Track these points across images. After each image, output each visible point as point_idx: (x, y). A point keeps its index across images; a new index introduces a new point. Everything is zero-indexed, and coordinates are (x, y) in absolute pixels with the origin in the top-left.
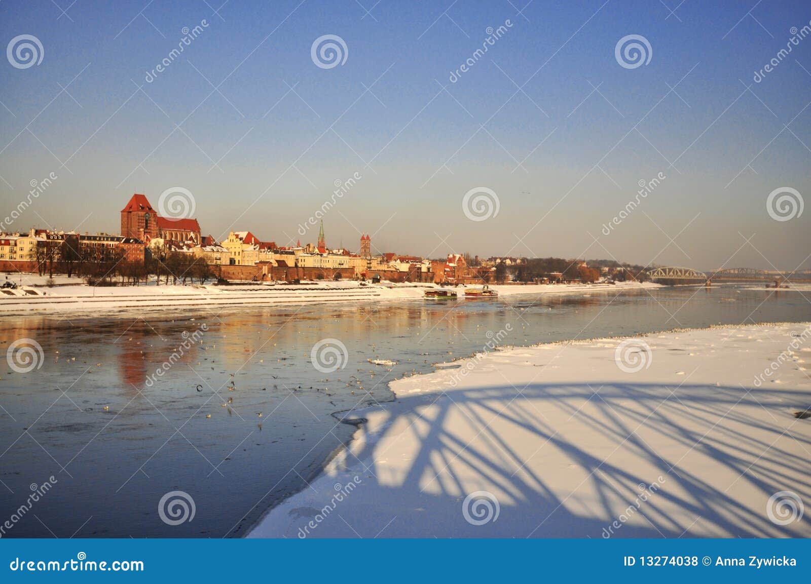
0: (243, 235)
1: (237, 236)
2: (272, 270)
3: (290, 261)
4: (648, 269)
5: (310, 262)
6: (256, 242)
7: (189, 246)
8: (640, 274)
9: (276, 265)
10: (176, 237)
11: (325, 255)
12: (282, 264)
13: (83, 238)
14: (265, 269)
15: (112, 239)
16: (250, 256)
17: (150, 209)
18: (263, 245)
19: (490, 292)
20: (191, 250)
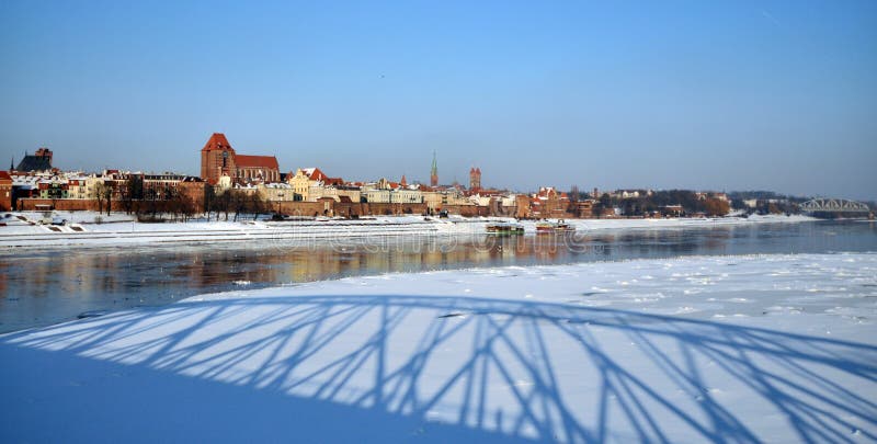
0: (311, 171)
1: (304, 173)
2: (334, 205)
3: (355, 197)
4: (802, 200)
5: (377, 197)
6: (324, 178)
7: (254, 184)
8: (791, 206)
9: (339, 201)
10: (243, 174)
11: (396, 190)
12: (345, 199)
13: (147, 177)
14: (327, 205)
15: (176, 178)
16: (314, 191)
17: (229, 147)
18: (328, 181)
19: (565, 226)
20: (255, 187)
